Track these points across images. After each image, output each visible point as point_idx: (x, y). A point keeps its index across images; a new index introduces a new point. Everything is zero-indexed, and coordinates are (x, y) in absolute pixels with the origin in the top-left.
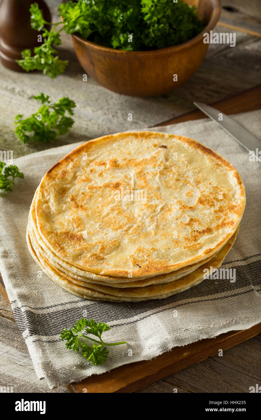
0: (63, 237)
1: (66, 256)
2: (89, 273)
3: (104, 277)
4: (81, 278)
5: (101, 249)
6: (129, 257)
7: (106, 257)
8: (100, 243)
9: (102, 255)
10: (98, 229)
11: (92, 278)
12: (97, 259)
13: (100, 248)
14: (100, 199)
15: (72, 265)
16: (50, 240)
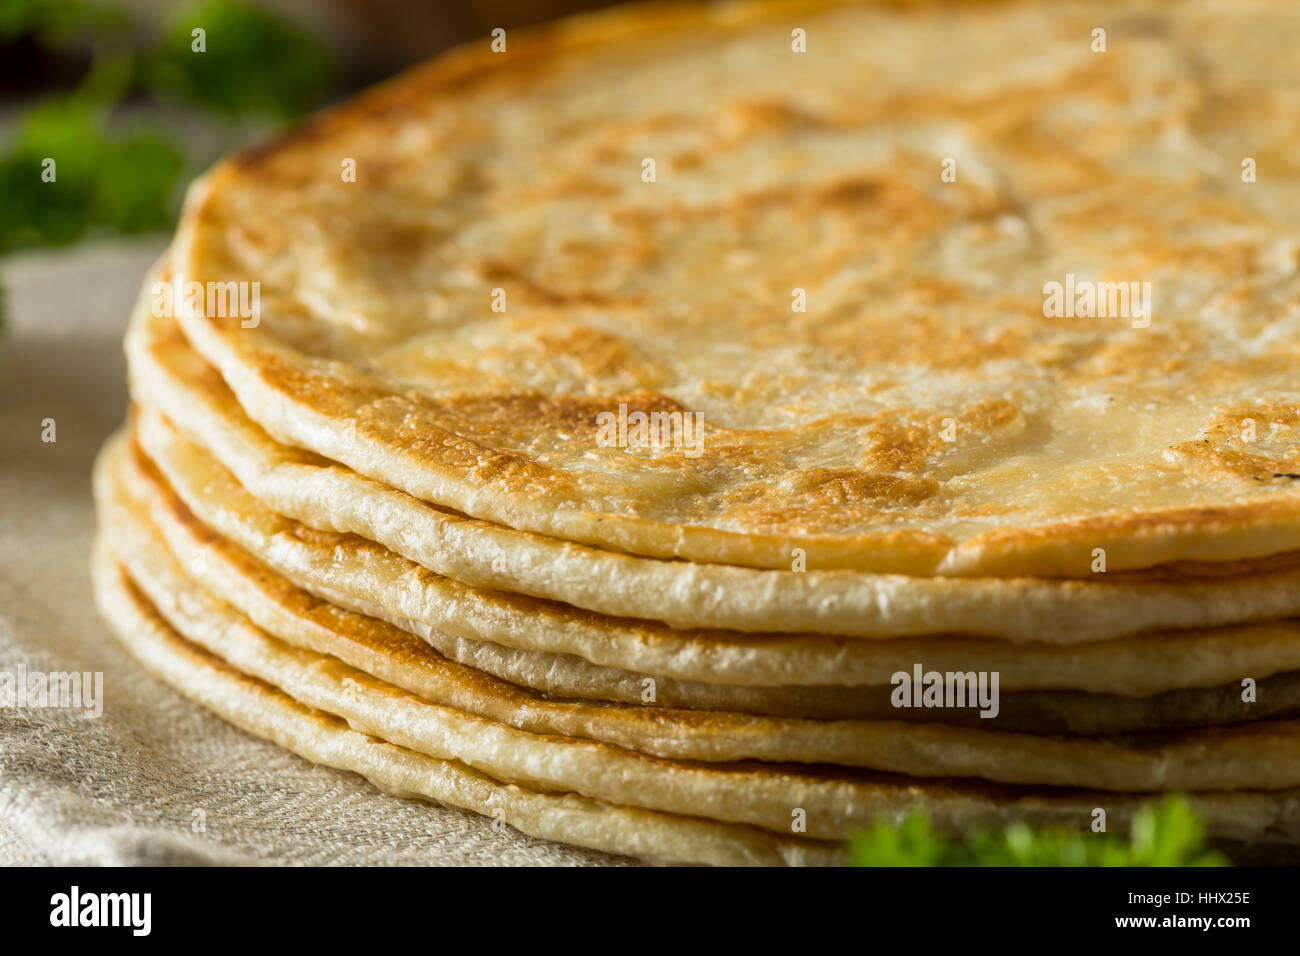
0: (495, 416)
1: (566, 493)
2: (832, 574)
3: (994, 587)
4: (752, 654)
5: (886, 447)
6: (1170, 457)
7: (956, 482)
8: (860, 422)
9: (904, 475)
10: (801, 372)
11: (874, 610)
12: (874, 495)
13: (868, 444)
14: (738, 261)
15: (640, 555)
16: (382, 424)
